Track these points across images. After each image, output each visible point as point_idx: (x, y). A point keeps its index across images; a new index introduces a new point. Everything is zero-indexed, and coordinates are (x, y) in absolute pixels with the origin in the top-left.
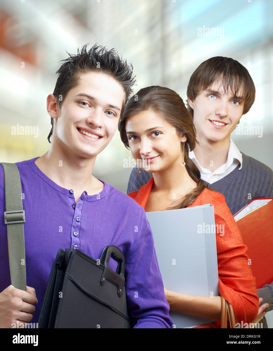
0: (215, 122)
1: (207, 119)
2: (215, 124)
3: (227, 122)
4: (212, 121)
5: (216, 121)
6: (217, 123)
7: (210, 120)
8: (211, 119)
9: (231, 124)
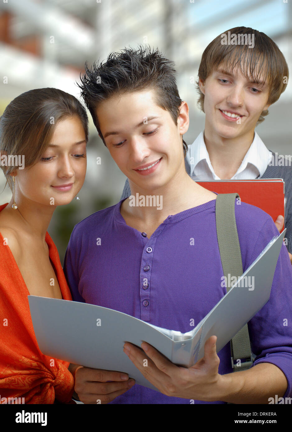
0: (226, 113)
1: (217, 109)
2: (227, 115)
3: (242, 114)
4: (223, 112)
5: (228, 112)
6: (229, 115)
7: (220, 110)
8: (222, 109)
9: (249, 116)
